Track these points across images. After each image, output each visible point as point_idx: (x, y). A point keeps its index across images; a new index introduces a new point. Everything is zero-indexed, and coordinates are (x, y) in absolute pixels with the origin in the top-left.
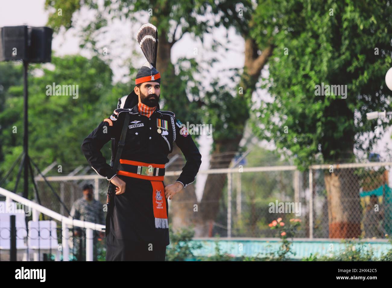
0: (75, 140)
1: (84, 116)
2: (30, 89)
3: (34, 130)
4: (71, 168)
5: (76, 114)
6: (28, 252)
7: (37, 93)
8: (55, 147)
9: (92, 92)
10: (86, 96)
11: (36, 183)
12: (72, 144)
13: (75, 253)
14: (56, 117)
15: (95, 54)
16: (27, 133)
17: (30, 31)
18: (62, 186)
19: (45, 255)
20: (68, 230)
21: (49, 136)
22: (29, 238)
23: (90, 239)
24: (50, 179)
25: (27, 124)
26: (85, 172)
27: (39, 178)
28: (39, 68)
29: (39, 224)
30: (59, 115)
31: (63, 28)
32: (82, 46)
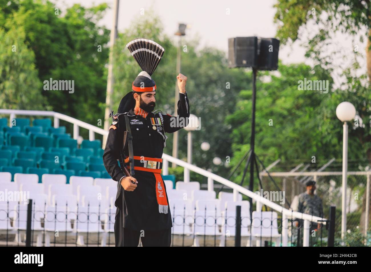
0: (298, 140)
1: (306, 118)
2: (259, 94)
3: (261, 130)
4: (293, 165)
5: (299, 117)
6: (251, 239)
7: (265, 97)
8: (279, 146)
9: (314, 97)
10: (309, 101)
11: (261, 178)
12: (295, 144)
13: (293, 241)
14: (281, 119)
15: (318, 63)
16: (254, 133)
17: (259, 41)
18: (284, 181)
19: (266, 242)
20: (287, 220)
21: (274, 136)
22: (252, 227)
23: (307, 229)
24: (274, 174)
25: (254, 125)
26: (305, 169)
27: (263, 174)
28: (267, 75)
29: (262, 214)
30: (284, 117)
31: (290, 40)
32: (307, 55)
